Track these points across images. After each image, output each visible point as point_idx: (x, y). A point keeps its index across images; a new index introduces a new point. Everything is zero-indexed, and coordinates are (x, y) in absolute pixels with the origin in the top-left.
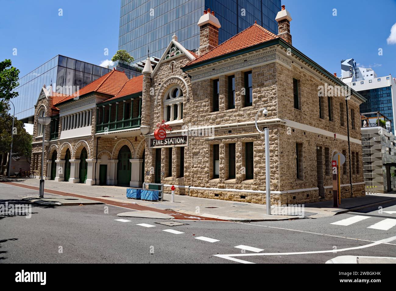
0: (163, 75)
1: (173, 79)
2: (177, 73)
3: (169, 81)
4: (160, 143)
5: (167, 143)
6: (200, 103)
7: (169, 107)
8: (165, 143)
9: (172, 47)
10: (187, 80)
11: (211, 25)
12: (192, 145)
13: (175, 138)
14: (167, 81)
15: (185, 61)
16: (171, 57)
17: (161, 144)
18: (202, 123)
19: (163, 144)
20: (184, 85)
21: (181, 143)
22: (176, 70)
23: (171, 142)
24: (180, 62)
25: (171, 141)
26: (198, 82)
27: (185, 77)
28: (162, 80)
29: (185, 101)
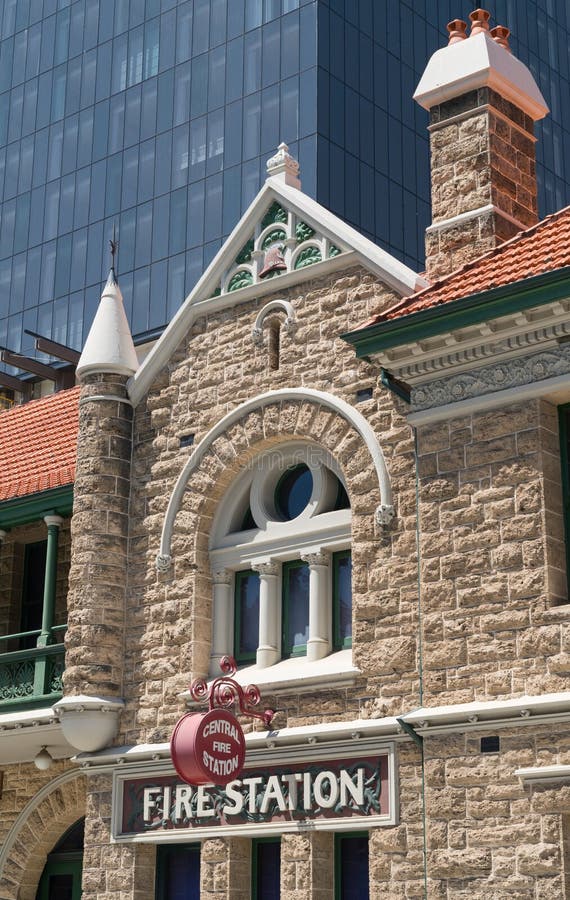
0: (211, 383)
1: (278, 404)
2: (302, 370)
3: (253, 418)
4: (195, 807)
5: (246, 806)
6: (475, 545)
7: (245, 581)
8: (228, 810)
9: (265, 224)
10: (375, 409)
11: (496, 98)
12: (432, 816)
13: (298, 777)
14: (241, 420)
15: (358, 298)
16: (262, 276)
17: (201, 812)
18: (500, 673)
19: (211, 812)
20: (359, 442)
21: (343, 802)
22: (301, 355)
23: (273, 802)
24: (325, 307)
25: (268, 795)
26: (459, 419)
27: (364, 393)
28: (206, 413)
29: (362, 538)
